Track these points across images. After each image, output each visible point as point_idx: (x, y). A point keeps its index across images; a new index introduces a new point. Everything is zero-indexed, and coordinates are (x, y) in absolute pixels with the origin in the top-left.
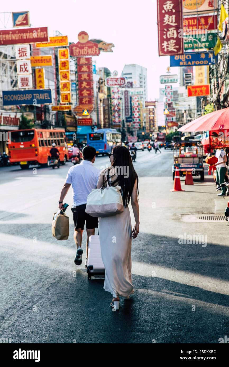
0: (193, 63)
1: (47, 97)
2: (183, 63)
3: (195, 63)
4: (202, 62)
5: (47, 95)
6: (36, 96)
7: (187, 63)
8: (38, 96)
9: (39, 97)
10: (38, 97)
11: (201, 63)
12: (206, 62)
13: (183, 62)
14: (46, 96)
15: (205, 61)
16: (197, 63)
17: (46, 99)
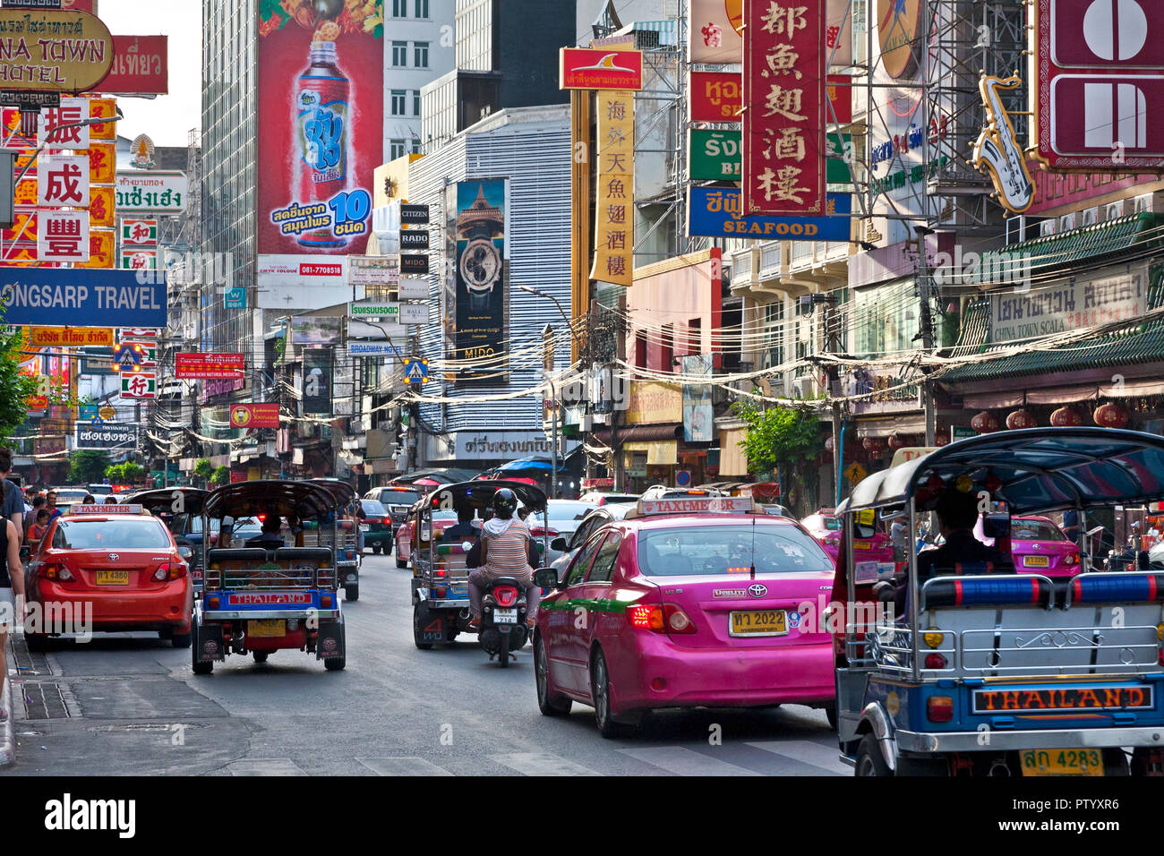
0: (768, 227)
1: (145, 302)
2: (735, 226)
3: (774, 228)
4: (796, 229)
5: (145, 294)
6: (104, 293)
7: (749, 226)
8: (111, 293)
9: (117, 299)
10: (113, 298)
11: (793, 232)
12: (811, 229)
13: (735, 221)
14: (143, 298)
15: (807, 226)
16: (783, 228)
17: (143, 306)
